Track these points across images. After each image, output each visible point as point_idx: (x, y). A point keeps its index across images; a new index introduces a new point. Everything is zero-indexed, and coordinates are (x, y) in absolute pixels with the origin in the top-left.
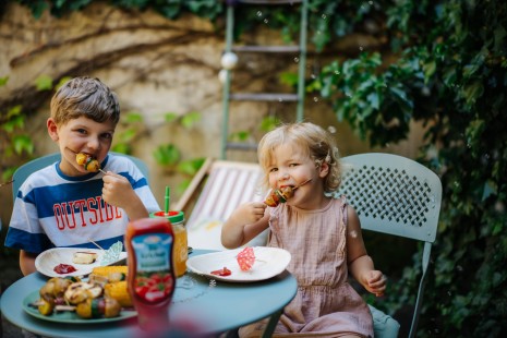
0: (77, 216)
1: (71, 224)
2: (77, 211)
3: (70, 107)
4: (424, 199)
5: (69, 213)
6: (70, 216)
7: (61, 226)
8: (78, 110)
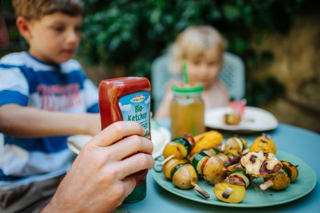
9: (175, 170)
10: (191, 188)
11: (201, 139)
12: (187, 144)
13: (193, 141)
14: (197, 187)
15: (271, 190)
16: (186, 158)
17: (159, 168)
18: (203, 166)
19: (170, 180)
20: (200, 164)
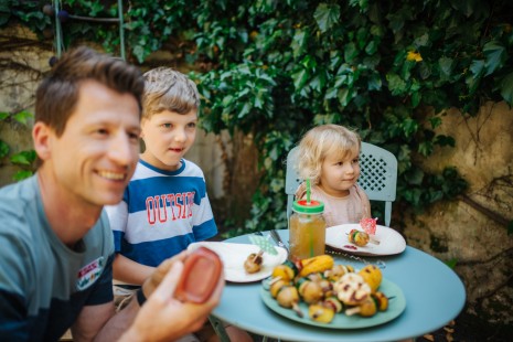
0: (169, 209)
1: (163, 218)
2: (168, 204)
3: (151, 103)
4: (381, 171)
5: (161, 206)
6: (162, 210)
7: (152, 220)
8: (161, 105)
9: (280, 290)
10: (290, 307)
11: (311, 262)
12: (294, 268)
13: (301, 264)
14: (296, 307)
15: (359, 316)
16: (293, 280)
17: (267, 287)
18: (304, 290)
19: (275, 298)
20: (302, 287)
